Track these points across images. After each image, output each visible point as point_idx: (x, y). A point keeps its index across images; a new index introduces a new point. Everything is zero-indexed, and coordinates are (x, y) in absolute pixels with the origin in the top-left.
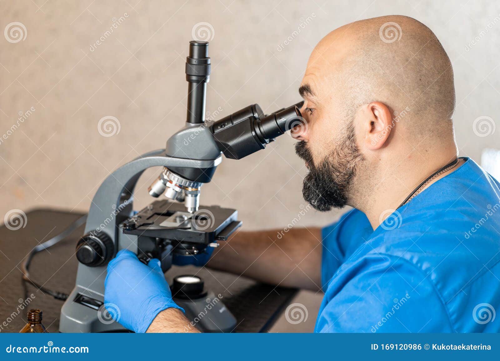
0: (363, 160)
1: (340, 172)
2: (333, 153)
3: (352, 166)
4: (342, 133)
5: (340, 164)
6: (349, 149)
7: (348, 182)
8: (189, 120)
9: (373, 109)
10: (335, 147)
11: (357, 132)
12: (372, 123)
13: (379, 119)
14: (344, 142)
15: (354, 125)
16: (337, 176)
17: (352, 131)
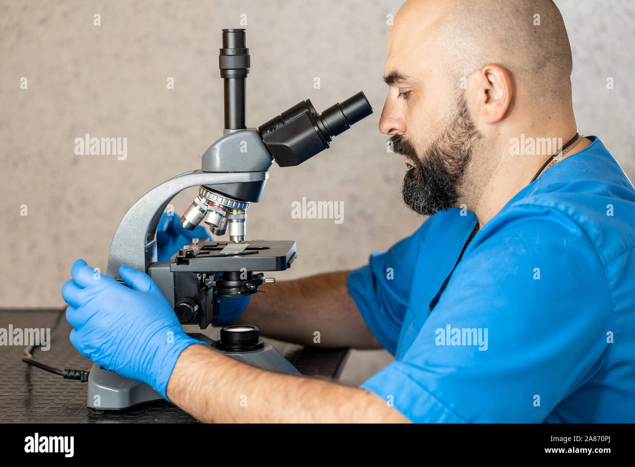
0: (479, 138)
1: (453, 158)
2: (443, 136)
3: (467, 148)
4: (451, 111)
5: (452, 148)
6: (462, 127)
7: (462, 171)
8: (227, 126)
9: (487, 74)
10: (444, 128)
11: (470, 106)
12: (487, 92)
13: (495, 85)
14: (456, 121)
15: (465, 99)
16: (450, 164)
17: (464, 106)
